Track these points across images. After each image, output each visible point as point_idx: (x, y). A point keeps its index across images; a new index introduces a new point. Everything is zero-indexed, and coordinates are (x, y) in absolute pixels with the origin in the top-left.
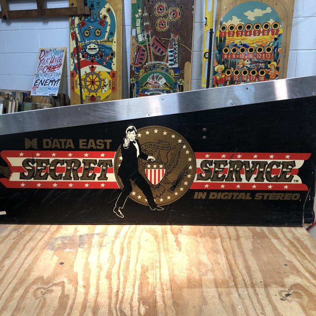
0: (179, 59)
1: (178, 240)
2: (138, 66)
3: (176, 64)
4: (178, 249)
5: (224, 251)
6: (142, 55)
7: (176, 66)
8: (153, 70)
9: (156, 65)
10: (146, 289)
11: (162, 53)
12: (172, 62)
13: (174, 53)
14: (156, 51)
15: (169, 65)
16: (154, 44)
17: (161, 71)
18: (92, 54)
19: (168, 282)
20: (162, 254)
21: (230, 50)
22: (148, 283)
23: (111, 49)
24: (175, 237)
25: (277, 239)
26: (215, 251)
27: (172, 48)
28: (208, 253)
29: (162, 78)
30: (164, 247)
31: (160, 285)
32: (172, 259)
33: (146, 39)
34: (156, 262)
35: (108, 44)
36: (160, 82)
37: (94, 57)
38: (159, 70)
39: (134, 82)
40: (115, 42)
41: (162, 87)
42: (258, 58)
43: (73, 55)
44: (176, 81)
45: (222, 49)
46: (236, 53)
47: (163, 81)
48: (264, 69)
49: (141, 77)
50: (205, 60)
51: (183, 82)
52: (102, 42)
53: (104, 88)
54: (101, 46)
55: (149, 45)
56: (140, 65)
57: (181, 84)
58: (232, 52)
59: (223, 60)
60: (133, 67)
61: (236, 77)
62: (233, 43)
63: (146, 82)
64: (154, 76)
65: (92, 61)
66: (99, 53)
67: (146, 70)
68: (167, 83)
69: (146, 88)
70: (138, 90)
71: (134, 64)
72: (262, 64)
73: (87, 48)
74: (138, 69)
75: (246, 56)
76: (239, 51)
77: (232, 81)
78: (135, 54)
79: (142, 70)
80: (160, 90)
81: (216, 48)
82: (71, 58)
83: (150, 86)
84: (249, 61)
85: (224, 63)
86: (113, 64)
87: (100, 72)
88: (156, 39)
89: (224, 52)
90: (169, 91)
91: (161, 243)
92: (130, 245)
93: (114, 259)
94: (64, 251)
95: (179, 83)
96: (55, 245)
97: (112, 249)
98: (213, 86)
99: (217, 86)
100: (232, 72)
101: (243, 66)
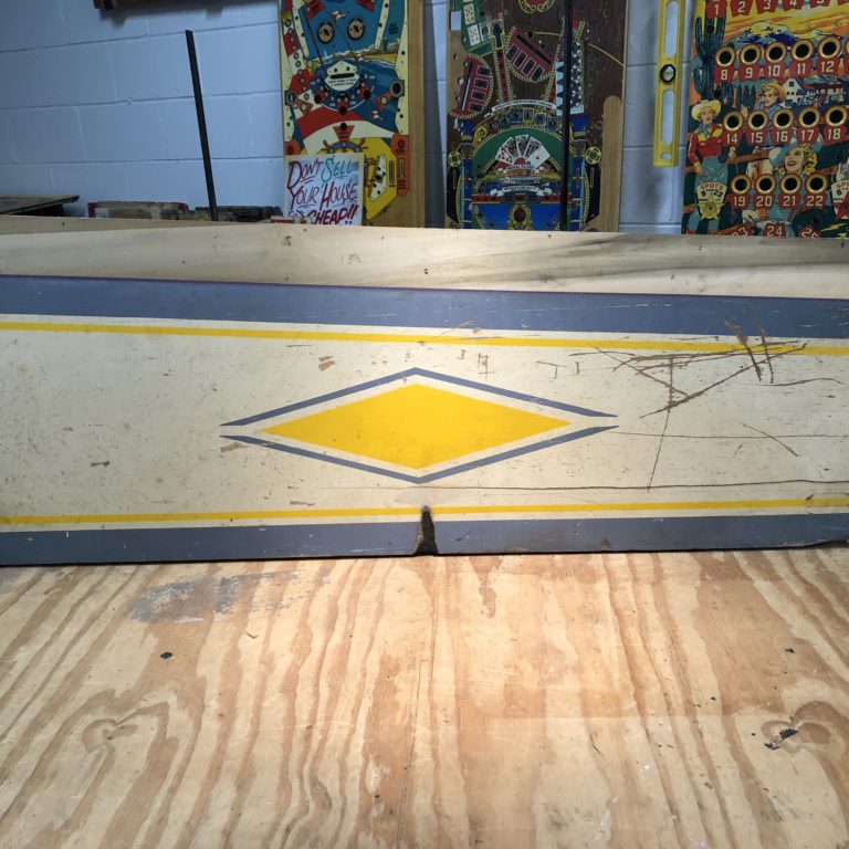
0: (585, 89)
2: (468, 117)
3: (577, 104)
5: (616, 614)
6: (481, 84)
7: (580, 109)
8: (511, 124)
9: (521, 111)
11: (538, 74)
14: (519, 71)
15: (559, 108)
16: (512, 51)
17: (536, 127)
18: (342, 92)
20: (443, 625)
21: (739, 55)
23: (392, 72)
26: (592, 616)
29: (537, 148)
31: (428, 710)
32: (467, 639)
33: (492, 36)
35: (384, 61)
36: (532, 159)
37: (346, 100)
38: (528, 124)
39: (459, 162)
40: (403, 53)
41: (537, 171)
42: (825, 73)
43: (291, 96)
44: (579, 152)
45: (715, 52)
46: (755, 61)
47: (542, 154)
48: (841, 104)
49: (478, 147)
50: (663, 87)
51: (599, 154)
52: (369, 54)
53: (375, 186)
54: (365, 68)
55: (500, 54)
56: (476, 113)
57: (594, 162)
58: (743, 61)
59: (715, 85)
60: (456, 121)
61: (755, 132)
62: (749, 32)
63: (492, 162)
64: (515, 142)
65: (343, 110)
66: (360, 87)
67: (490, 126)
68: (553, 161)
69: (492, 177)
70: (469, 184)
71: (458, 111)
72: (837, 90)
73: (326, 75)
74: (469, 126)
75: (787, 71)
76: (764, 55)
77: (745, 147)
78: (462, 81)
79: (481, 129)
80: (532, 183)
81: (694, 53)
82: (286, 107)
83: (505, 172)
84: (796, 83)
85: (718, 95)
86: (398, 115)
87: (363, 140)
88: (519, 37)
89: (719, 63)
90: (559, 182)
91: (441, 595)
92: (356, 603)
93: (309, 642)
94: (176, 622)
95: (587, 157)
96: (155, 607)
97: (306, 614)
98: (689, 163)
99: (701, 161)
100: (745, 121)
101: (779, 101)
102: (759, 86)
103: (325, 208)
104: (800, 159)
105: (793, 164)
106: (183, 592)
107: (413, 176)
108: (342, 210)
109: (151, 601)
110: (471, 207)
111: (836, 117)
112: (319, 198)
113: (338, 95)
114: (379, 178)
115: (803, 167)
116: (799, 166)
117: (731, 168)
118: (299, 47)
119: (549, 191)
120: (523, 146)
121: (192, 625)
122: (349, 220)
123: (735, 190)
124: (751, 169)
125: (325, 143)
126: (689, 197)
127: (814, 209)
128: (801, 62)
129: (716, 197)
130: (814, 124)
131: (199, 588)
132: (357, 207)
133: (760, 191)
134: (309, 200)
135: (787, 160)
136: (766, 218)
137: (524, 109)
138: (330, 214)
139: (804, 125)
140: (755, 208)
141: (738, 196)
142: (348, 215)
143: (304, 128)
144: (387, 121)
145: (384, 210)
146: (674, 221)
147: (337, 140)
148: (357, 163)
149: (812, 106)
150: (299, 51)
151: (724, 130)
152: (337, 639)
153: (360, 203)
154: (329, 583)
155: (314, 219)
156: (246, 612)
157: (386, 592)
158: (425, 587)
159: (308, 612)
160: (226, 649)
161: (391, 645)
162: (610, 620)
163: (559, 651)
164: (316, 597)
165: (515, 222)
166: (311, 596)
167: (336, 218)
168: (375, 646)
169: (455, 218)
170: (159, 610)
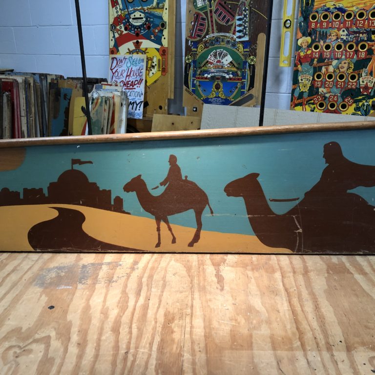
0: (250, 29)
1: (220, 273)
2: (194, 40)
3: (246, 36)
4: (219, 287)
5: (286, 291)
6: (202, 25)
7: (246, 38)
8: (215, 44)
9: (220, 38)
10: (168, 350)
11: (228, 21)
12: (241, 34)
13: (243, 22)
14: (219, 20)
15: (237, 37)
16: (216, 10)
17: (226, 46)
18: (137, 26)
19: (203, 338)
20: (197, 295)
21: (320, 17)
22: (173, 340)
23: (161, 18)
24: (216, 270)
25: (362, 274)
26: (273, 292)
27: (241, 15)
28: (263, 294)
29: (227, 55)
30: (199, 284)
31: (190, 344)
32: (209, 303)
33: (207, 3)
34: (187, 308)
35: (157, 12)
36: (224, 60)
37: (139, 30)
38: (223, 44)
39: (190, 61)
40: (166, 9)
41: (226, 67)
42: (359, 26)
43: (113, 27)
44: (246, 59)
45: (309, 15)
46: (327, 20)
47: (229, 59)
48: (365, 41)
49: (200, 54)
50: (285, 30)
51: (255, 59)
52: (151, 9)
53: (151, 70)
54: (148, 15)
55: (211, 11)
56: (199, 39)
57: (253, 63)
58: (322, 19)
59: (309, 30)
60: (190, 42)
61: (326, 53)
62: (325, 6)
63: (205, 61)
64: (216, 52)
65: (137, 35)
66: (146, 24)
67: (205, 45)
68: (234, 62)
69: (205, 68)
70: (195, 72)
71: (191, 37)
72: (364, 35)
73: (130, 18)
74: (196, 44)
75: (342, 25)
76: (331, 17)
77: (321, 59)
78: (193, 23)
79: (201, 46)
80: (224, 72)
81: (300, 15)
82: (111, 32)
83: (211, 66)
84: (345, 31)
85: (310, 35)
86: (163, 38)
87: (146, 49)
88: (220, 3)
89: (311, 20)
90: (236, 72)
91: (195, 278)
92: (151, 281)
93: (127, 302)
94: (57, 288)
95: (249, 61)
96: (47, 279)
97: (126, 286)
98: (296, 65)
99: (301, 65)
100: (322, 47)
101: (337, 39)
102: (329, 31)
103: (127, 80)
104: (346, 65)
105: (343, 67)
106: (62, 271)
107: (169, 66)
108: (136, 81)
109: (45, 276)
110: (195, 82)
111: (363, 47)
112: (125, 75)
113: (135, 27)
114: (153, 67)
115: (347, 70)
116: (345, 69)
117: (315, 68)
118: (118, 4)
119: (231, 76)
120: (220, 54)
121: (66, 290)
122: (139, 85)
123: (316, 79)
124: (324, 69)
125: (129, 49)
126: (295, 81)
127: (351, 89)
128: (348, 21)
129: (307, 82)
130: (353, 50)
131: (70, 270)
132: (143, 79)
133: (328, 79)
134: (120, 76)
135: (340, 66)
136: (330, 92)
138: (130, 83)
139: (348, 50)
140: (325, 87)
141: (317, 81)
142: (138, 83)
143: (119, 42)
144: (158, 41)
145: (155, 82)
146: (288, 92)
147: (134, 48)
148: (143, 59)
149: (352, 41)
150: (118, 6)
151: (312, 51)
152: (142, 300)
153: (144, 78)
154: (138, 269)
155: (122, 84)
156: (94, 284)
157: (167, 275)
158: (187, 273)
159: (126, 285)
160: (83, 305)
161: (170, 305)
162: (283, 294)
163: (258, 312)
164: (131, 277)
165: (215, 90)
166: (128, 276)
167: (133, 84)
168: (162, 306)
169: (188, 87)
170: (49, 281)
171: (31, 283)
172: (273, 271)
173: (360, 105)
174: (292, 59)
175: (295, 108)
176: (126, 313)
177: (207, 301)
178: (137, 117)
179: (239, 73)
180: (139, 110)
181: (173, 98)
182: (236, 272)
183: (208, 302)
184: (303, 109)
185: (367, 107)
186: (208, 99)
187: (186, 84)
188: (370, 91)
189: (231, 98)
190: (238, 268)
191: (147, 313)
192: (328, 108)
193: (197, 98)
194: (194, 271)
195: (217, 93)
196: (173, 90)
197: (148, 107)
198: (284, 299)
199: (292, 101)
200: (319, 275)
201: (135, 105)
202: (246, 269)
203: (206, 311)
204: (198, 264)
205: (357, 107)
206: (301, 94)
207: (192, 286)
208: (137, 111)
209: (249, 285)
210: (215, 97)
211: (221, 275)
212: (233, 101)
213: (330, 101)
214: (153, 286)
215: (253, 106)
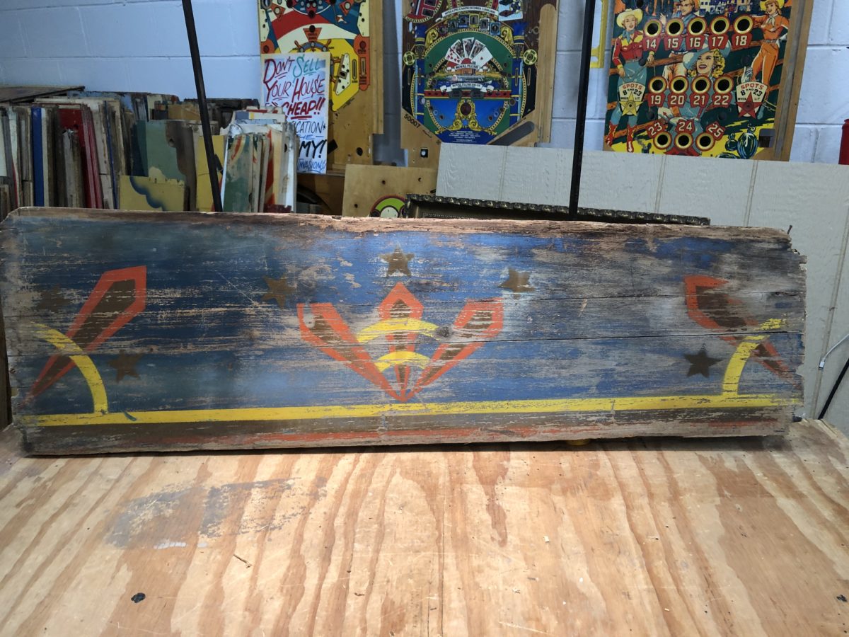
1: (497, 502)
2: (421, 21)
3: (517, 11)
4: (497, 537)
5: (639, 542)
7: (518, 16)
8: (459, 28)
9: (468, 16)
12: (508, 8)
15: (501, 14)
17: (480, 31)
20: (450, 559)
24: (487, 494)
25: (794, 497)
29: (481, 49)
30: (454, 531)
32: (479, 578)
34: (430, 590)
36: (476, 59)
37: (315, 5)
38: (474, 28)
39: (413, 61)
41: (481, 70)
43: (266, 1)
44: (518, 54)
47: (486, 55)
48: (748, 13)
49: (430, 48)
51: (535, 56)
53: (340, 81)
56: (428, 18)
57: (531, 63)
60: (411, 24)
61: (672, 38)
63: (442, 61)
64: (462, 44)
65: (311, 14)
67: (441, 30)
68: (495, 62)
69: (441, 75)
70: (422, 81)
71: (413, 15)
72: (746, 1)
74: (423, 30)
77: (662, 52)
79: (432, 32)
80: (476, 81)
82: (261, 11)
83: (453, 70)
86: (360, 18)
87: (330, 41)
90: (501, 81)
91: (446, 515)
92: (354, 524)
93: (302, 578)
94: (155, 547)
95: (525, 59)
96: (134, 525)
97: (299, 539)
98: (613, 65)
99: (623, 65)
100: (664, 29)
101: (694, 10)
103: (296, 100)
104: (710, 62)
105: (703, 67)
107: (373, 73)
108: (311, 102)
110: (423, 101)
111: (743, 25)
112: (291, 91)
114: (343, 75)
115: (713, 70)
116: (708, 69)
119: (492, 88)
120: (469, 48)
122: (317, 111)
123: (653, 91)
124: (667, 72)
125: (296, 43)
127: (720, 108)
129: (635, 96)
130: (724, 31)
131: (185, 501)
132: (324, 99)
133: (675, 91)
134: (283, 93)
135: (698, 64)
136: (678, 115)
137: (471, 15)
138: (300, 106)
139: (715, 32)
140: (669, 106)
141: (654, 95)
142: (316, 107)
143: (278, 30)
144: (351, 25)
145: (348, 103)
146: (597, 117)
147: (307, 41)
148: (325, 61)
149: (723, 15)
153: (327, 96)
154: (325, 496)
155: (286, 109)
156: (234, 534)
157: (387, 508)
158: (429, 504)
159: (301, 536)
160: (208, 588)
161: (394, 584)
162: (634, 552)
163: (583, 597)
164: (311, 516)
165: (461, 115)
166: (306, 512)
167: (306, 109)
168: (376, 586)
169: (409, 111)
170: (138, 531)
171: (99, 537)
172: (607, 495)
173: (737, 138)
174: (606, 53)
175: (614, 146)
176: (299, 607)
177: (473, 573)
178: (315, 171)
179: (506, 83)
180: (320, 156)
181: (381, 132)
182: (530, 499)
183: (476, 573)
184: (628, 148)
185: (749, 141)
186: (448, 132)
187: (407, 105)
188: (756, 110)
189: (491, 130)
190: (533, 489)
191: (345, 606)
192: (675, 146)
193: (427, 131)
194: (443, 498)
195: (465, 122)
196: (381, 118)
197: (336, 151)
198: (637, 562)
199: (606, 133)
200: (702, 501)
201: (312, 148)
202: (550, 490)
203: (470, 599)
204: (451, 481)
205: (731, 143)
206: (624, 120)
207: (440, 536)
208: (316, 159)
209: (559, 529)
210: (462, 129)
211: (499, 506)
212: (495, 136)
213: (679, 132)
214: (357, 536)
215: (533, 144)
